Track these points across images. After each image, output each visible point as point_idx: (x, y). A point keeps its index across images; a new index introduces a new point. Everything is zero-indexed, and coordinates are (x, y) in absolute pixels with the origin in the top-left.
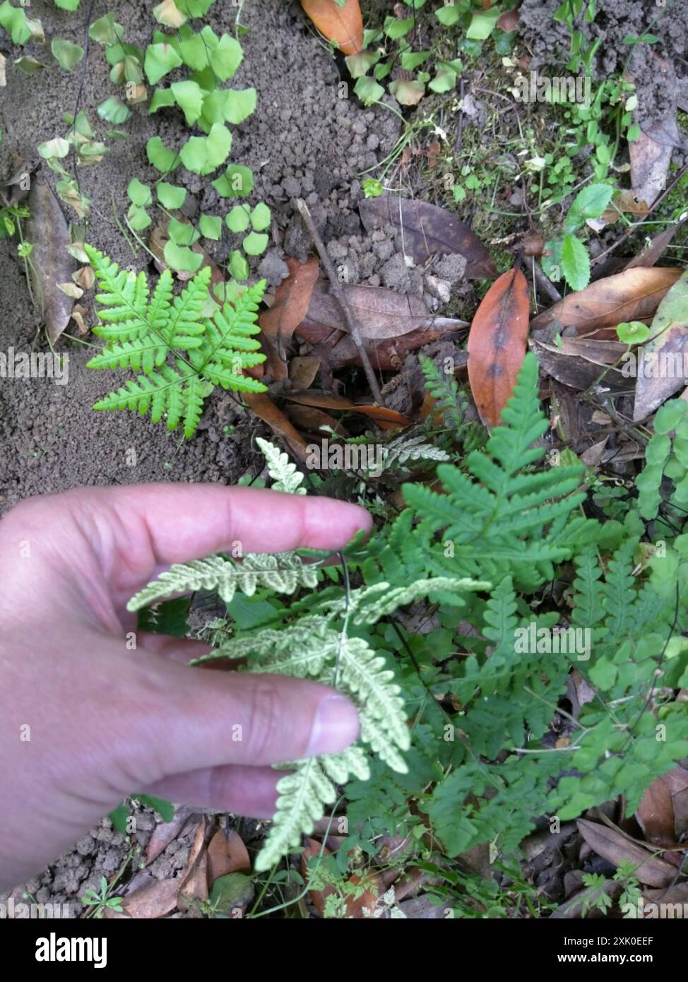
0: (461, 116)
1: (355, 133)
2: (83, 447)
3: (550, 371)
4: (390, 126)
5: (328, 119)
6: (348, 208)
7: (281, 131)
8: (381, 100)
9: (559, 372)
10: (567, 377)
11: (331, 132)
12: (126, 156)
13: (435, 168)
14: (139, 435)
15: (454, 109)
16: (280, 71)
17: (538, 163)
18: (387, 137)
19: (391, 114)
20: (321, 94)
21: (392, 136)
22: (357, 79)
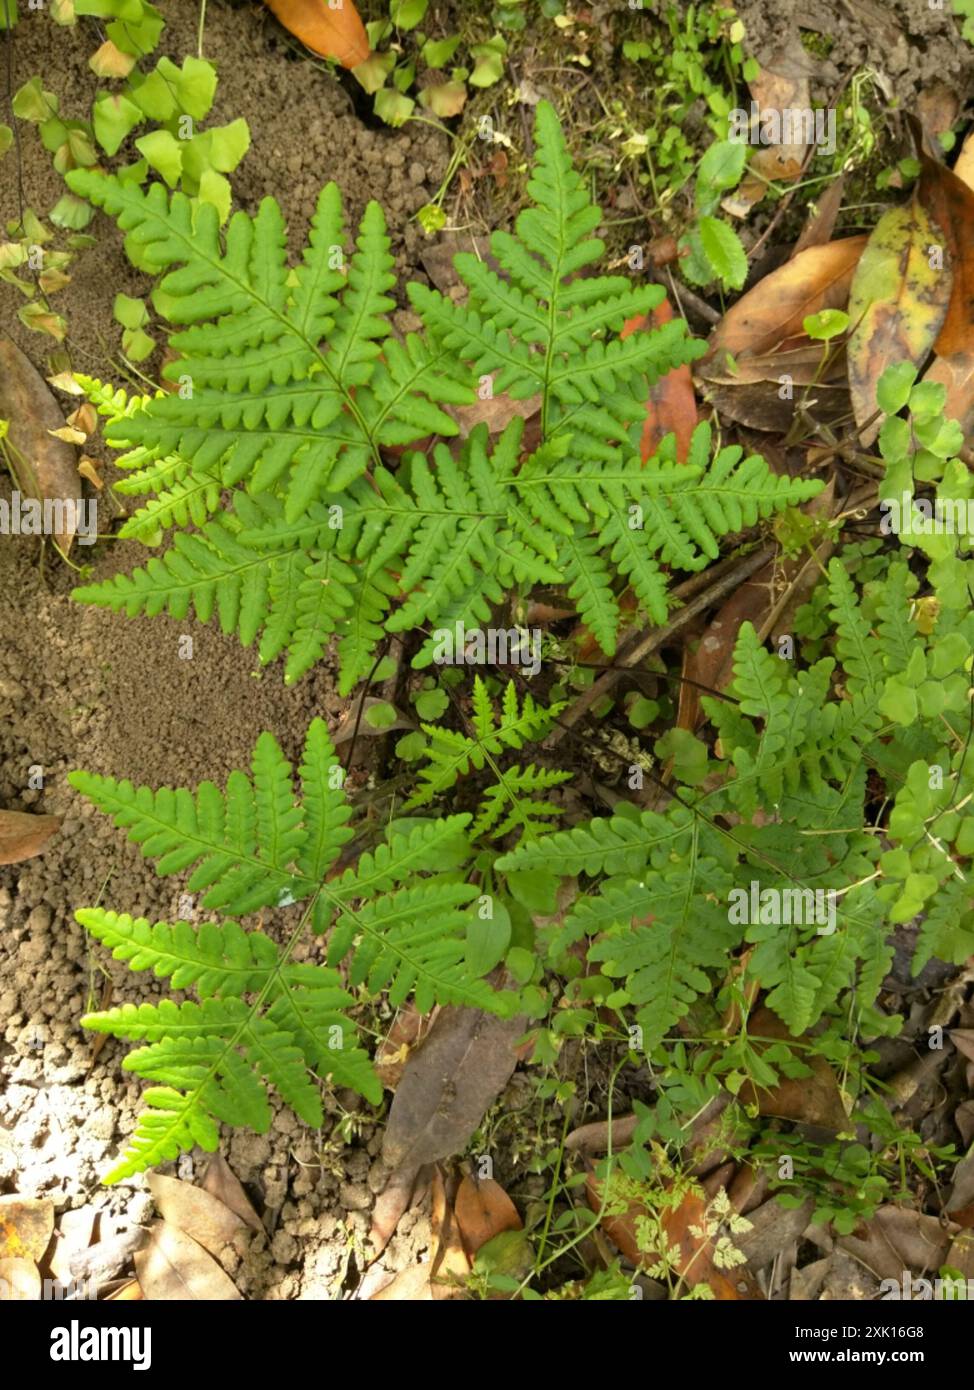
0: (522, 110)
1: (391, 167)
2: (141, 687)
3: (733, 416)
4: (433, 146)
5: (351, 156)
6: (408, 265)
7: (294, 186)
8: (413, 114)
9: (746, 414)
10: (759, 419)
11: (359, 173)
12: (101, 271)
13: (508, 187)
14: (212, 649)
15: (510, 102)
16: (273, 110)
17: (639, 142)
18: (434, 162)
19: (432, 130)
20: (333, 127)
21: (440, 159)
22: (374, 94)
